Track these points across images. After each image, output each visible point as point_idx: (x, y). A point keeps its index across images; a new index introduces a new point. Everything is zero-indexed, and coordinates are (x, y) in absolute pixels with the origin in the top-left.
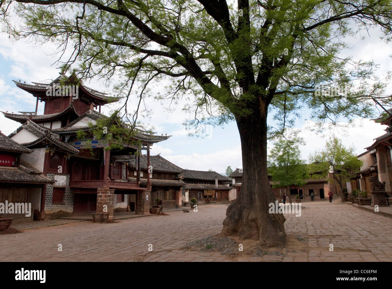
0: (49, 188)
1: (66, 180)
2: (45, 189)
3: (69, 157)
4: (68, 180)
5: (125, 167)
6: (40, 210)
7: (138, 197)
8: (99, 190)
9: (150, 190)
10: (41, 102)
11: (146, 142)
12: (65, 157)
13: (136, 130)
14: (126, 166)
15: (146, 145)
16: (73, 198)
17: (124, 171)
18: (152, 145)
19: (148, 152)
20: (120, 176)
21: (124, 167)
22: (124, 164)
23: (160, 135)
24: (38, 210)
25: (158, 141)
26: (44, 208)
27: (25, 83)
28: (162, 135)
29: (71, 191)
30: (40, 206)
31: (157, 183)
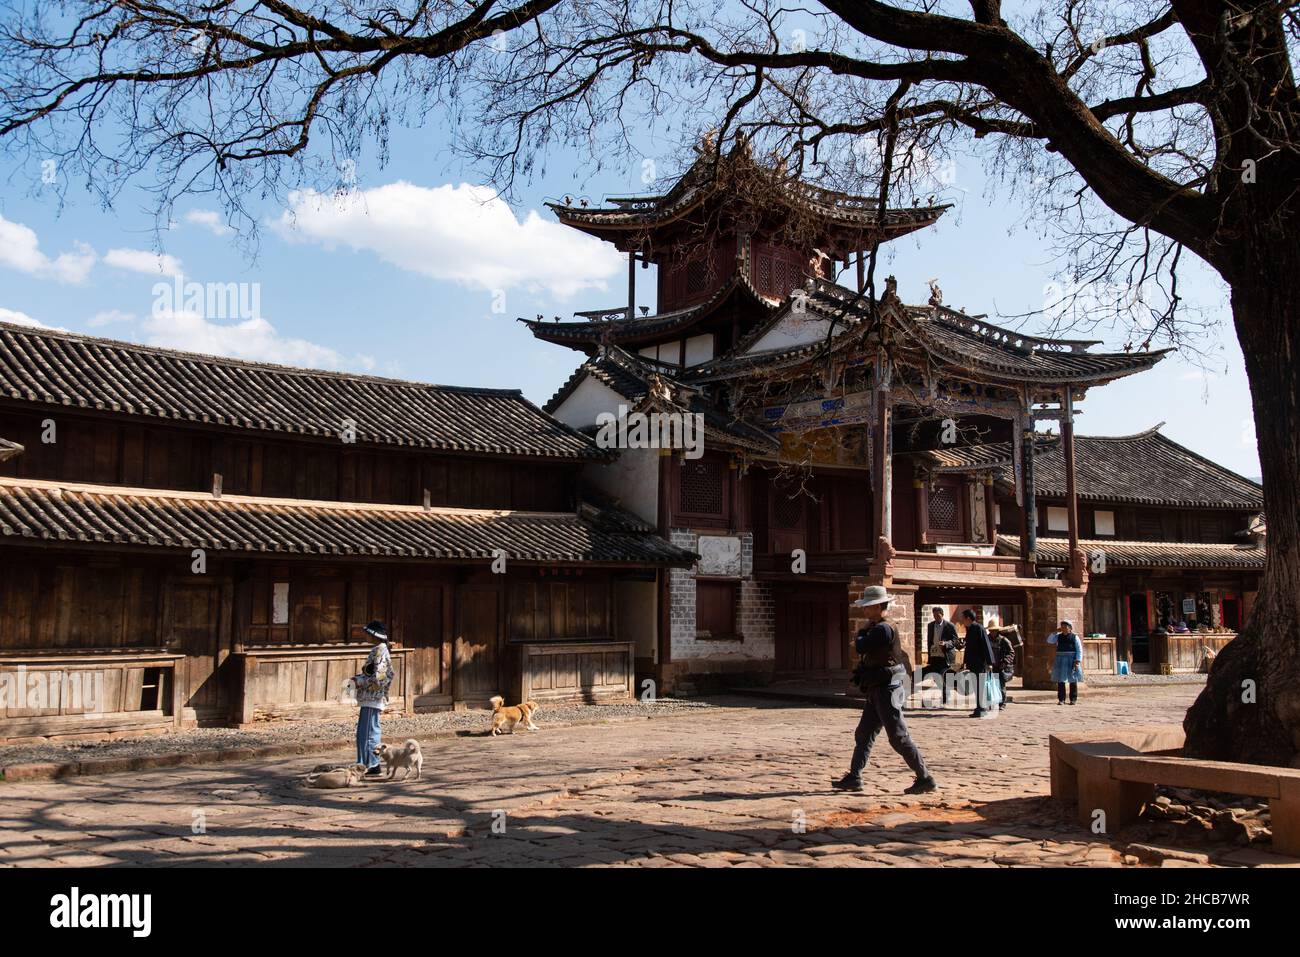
0: (682, 583)
1: (739, 551)
2: (668, 586)
3: (746, 467)
4: (748, 553)
5: (980, 493)
6: (656, 661)
7: (1031, 618)
8: (854, 589)
9: (1084, 589)
10: (645, 266)
11: (1054, 386)
12: (734, 467)
13: (1005, 339)
14: (987, 488)
15: (1055, 398)
16: (770, 617)
17: (978, 512)
18: (1083, 398)
19: (1067, 427)
20: (961, 531)
21: (977, 492)
22: (975, 481)
23: (1119, 349)
24: (652, 659)
25: (1105, 376)
26: (669, 654)
27: (585, 204)
28: (1128, 348)
29: (762, 591)
30: (655, 646)
31: (1133, 556)
